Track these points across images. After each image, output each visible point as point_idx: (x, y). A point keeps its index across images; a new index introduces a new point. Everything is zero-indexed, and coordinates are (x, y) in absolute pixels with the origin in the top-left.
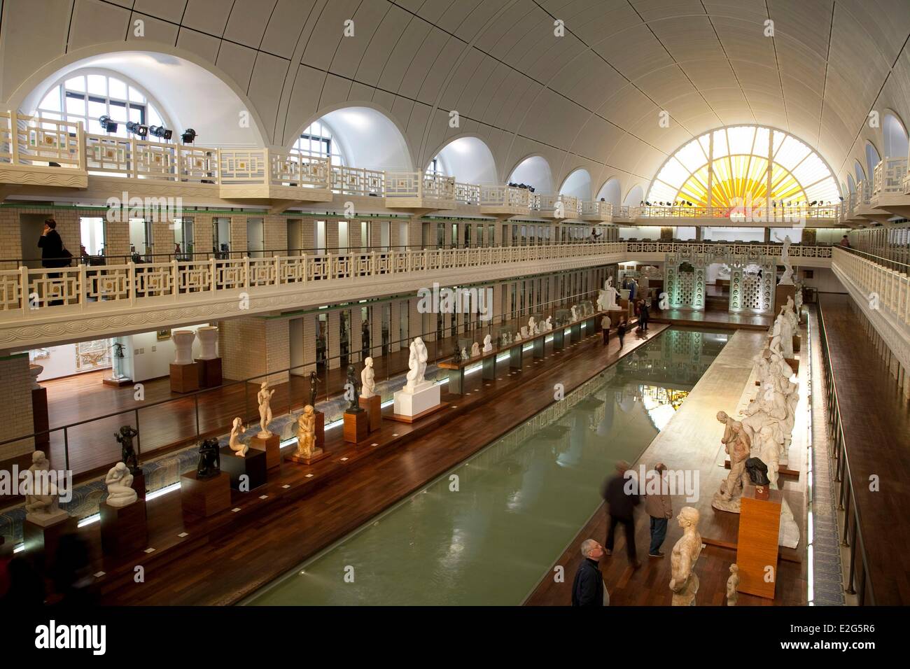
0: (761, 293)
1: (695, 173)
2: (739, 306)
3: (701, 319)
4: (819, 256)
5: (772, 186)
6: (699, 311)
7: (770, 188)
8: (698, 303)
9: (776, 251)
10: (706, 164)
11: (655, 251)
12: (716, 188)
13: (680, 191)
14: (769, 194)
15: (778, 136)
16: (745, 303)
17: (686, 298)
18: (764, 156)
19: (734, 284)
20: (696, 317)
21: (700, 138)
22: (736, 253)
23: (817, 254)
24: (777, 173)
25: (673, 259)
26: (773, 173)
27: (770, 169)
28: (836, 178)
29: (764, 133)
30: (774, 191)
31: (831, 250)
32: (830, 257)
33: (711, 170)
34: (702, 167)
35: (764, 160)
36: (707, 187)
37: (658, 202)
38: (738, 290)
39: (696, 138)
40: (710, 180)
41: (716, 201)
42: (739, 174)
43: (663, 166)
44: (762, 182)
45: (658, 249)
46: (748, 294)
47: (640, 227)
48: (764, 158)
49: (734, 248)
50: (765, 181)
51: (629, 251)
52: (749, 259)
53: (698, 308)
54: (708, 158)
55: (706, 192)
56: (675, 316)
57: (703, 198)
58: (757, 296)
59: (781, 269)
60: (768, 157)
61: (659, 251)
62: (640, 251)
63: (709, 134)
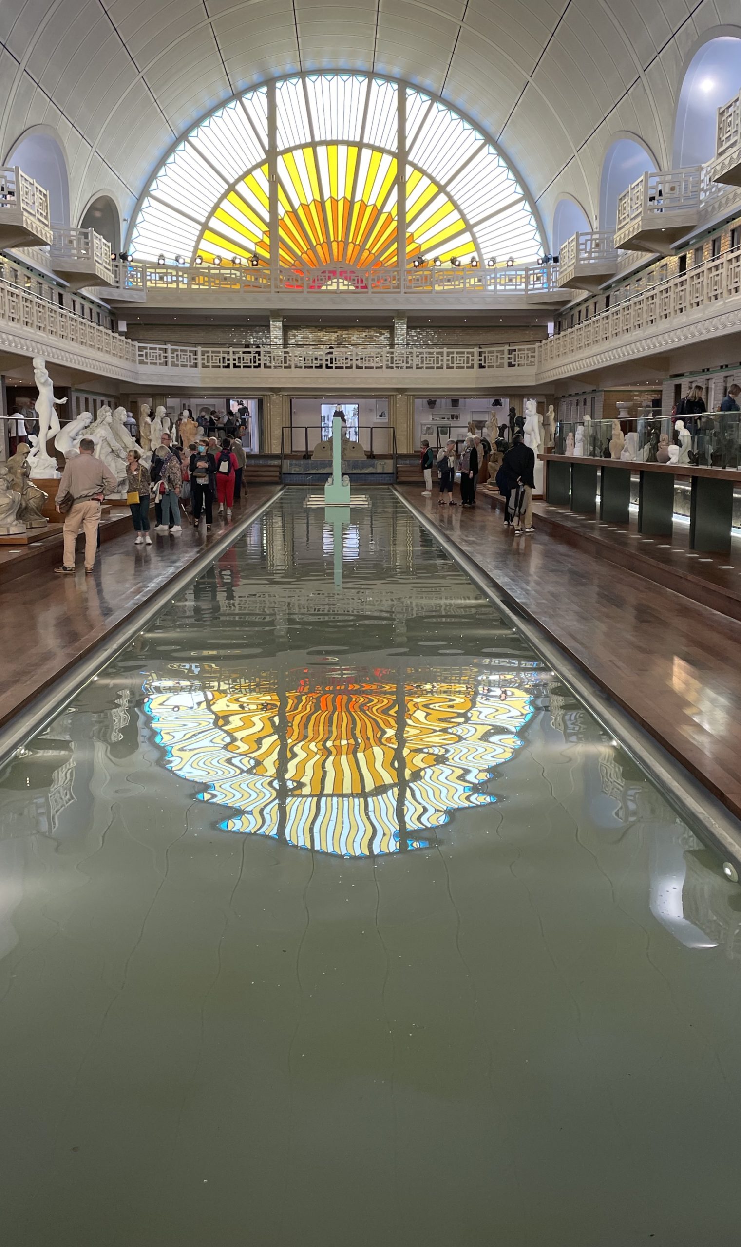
7: (403, 224)
12: (287, 220)
14: (400, 236)
15: (416, 102)
30: (411, 229)
35: (387, 158)
54: (267, 147)
55: (266, 229)
57: (260, 243)
63: (264, 89)
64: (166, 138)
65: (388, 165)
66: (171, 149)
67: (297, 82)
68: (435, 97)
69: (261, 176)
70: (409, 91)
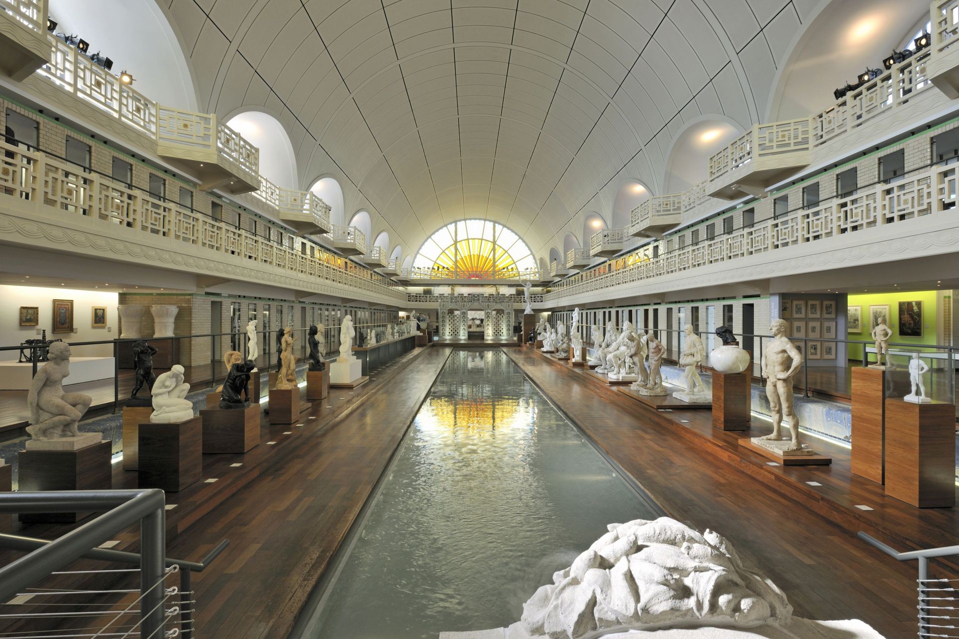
7: (494, 262)
11: (426, 301)
13: (435, 262)
14: (494, 265)
15: (499, 228)
17: (455, 332)
21: (449, 226)
24: (499, 252)
26: (496, 251)
27: (494, 249)
28: (534, 256)
29: (489, 225)
30: (497, 264)
32: (542, 301)
33: (456, 249)
37: (426, 267)
38: (490, 324)
39: (446, 225)
40: (456, 255)
41: (460, 268)
42: (475, 251)
43: (423, 244)
44: (490, 257)
45: (428, 300)
50: (491, 257)
51: (409, 301)
63: (454, 224)
64: (426, 237)
65: (490, 245)
66: (426, 240)
67: (463, 222)
68: (504, 226)
69: (453, 248)
70: (496, 225)
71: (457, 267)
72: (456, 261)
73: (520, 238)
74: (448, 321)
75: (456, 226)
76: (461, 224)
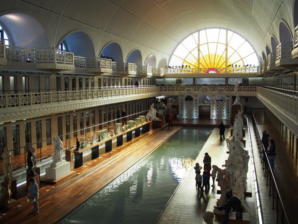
0: (225, 109)
1: (191, 51)
2: (215, 116)
3: (197, 123)
4: (251, 91)
5: (228, 58)
6: (196, 119)
8: (195, 116)
9: (231, 89)
10: (197, 47)
11: (174, 90)
13: (184, 60)
16: (218, 114)
17: (190, 114)
18: (223, 43)
19: (212, 105)
20: (195, 122)
21: (194, 34)
22: (212, 90)
23: (249, 90)
24: (230, 52)
25: (183, 94)
26: (228, 51)
27: (226, 49)
28: (257, 54)
29: (223, 31)
31: (256, 88)
32: (256, 91)
33: (199, 50)
34: (195, 48)
36: (197, 58)
37: (175, 66)
38: (214, 108)
39: (192, 34)
40: (199, 55)
43: (176, 48)
44: (223, 56)
45: (175, 89)
46: (219, 110)
47: (166, 79)
48: (224, 44)
49: (212, 88)
50: (224, 55)
51: (161, 91)
52: (219, 93)
53: (196, 118)
56: (185, 122)
58: (223, 111)
59: (234, 98)
60: (225, 44)
61: (176, 90)
62: (166, 90)
71: (199, 63)
72: (199, 60)
73: (246, 40)
74: (185, 106)
75: (199, 34)
76: (202, 33)
